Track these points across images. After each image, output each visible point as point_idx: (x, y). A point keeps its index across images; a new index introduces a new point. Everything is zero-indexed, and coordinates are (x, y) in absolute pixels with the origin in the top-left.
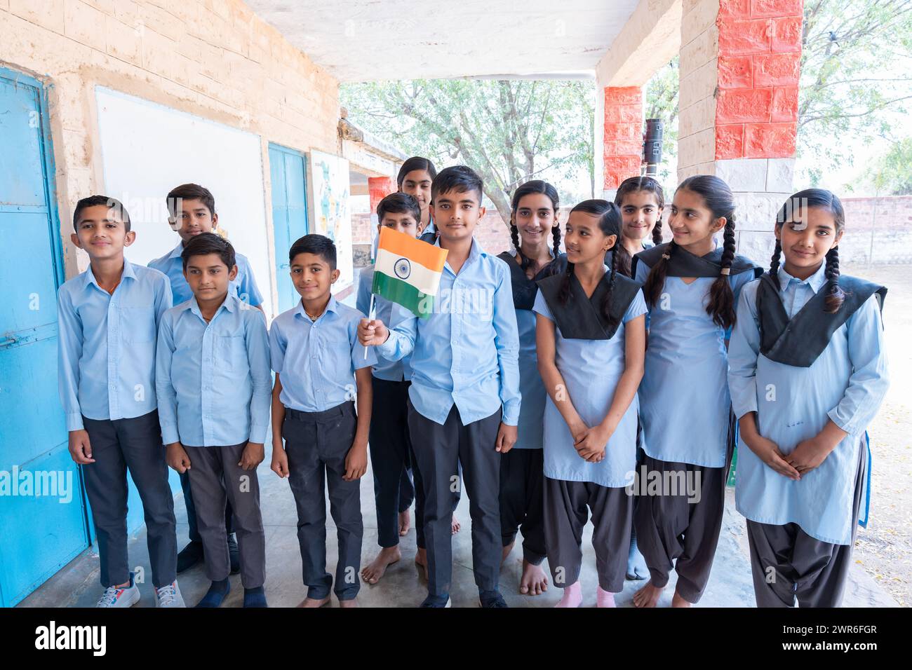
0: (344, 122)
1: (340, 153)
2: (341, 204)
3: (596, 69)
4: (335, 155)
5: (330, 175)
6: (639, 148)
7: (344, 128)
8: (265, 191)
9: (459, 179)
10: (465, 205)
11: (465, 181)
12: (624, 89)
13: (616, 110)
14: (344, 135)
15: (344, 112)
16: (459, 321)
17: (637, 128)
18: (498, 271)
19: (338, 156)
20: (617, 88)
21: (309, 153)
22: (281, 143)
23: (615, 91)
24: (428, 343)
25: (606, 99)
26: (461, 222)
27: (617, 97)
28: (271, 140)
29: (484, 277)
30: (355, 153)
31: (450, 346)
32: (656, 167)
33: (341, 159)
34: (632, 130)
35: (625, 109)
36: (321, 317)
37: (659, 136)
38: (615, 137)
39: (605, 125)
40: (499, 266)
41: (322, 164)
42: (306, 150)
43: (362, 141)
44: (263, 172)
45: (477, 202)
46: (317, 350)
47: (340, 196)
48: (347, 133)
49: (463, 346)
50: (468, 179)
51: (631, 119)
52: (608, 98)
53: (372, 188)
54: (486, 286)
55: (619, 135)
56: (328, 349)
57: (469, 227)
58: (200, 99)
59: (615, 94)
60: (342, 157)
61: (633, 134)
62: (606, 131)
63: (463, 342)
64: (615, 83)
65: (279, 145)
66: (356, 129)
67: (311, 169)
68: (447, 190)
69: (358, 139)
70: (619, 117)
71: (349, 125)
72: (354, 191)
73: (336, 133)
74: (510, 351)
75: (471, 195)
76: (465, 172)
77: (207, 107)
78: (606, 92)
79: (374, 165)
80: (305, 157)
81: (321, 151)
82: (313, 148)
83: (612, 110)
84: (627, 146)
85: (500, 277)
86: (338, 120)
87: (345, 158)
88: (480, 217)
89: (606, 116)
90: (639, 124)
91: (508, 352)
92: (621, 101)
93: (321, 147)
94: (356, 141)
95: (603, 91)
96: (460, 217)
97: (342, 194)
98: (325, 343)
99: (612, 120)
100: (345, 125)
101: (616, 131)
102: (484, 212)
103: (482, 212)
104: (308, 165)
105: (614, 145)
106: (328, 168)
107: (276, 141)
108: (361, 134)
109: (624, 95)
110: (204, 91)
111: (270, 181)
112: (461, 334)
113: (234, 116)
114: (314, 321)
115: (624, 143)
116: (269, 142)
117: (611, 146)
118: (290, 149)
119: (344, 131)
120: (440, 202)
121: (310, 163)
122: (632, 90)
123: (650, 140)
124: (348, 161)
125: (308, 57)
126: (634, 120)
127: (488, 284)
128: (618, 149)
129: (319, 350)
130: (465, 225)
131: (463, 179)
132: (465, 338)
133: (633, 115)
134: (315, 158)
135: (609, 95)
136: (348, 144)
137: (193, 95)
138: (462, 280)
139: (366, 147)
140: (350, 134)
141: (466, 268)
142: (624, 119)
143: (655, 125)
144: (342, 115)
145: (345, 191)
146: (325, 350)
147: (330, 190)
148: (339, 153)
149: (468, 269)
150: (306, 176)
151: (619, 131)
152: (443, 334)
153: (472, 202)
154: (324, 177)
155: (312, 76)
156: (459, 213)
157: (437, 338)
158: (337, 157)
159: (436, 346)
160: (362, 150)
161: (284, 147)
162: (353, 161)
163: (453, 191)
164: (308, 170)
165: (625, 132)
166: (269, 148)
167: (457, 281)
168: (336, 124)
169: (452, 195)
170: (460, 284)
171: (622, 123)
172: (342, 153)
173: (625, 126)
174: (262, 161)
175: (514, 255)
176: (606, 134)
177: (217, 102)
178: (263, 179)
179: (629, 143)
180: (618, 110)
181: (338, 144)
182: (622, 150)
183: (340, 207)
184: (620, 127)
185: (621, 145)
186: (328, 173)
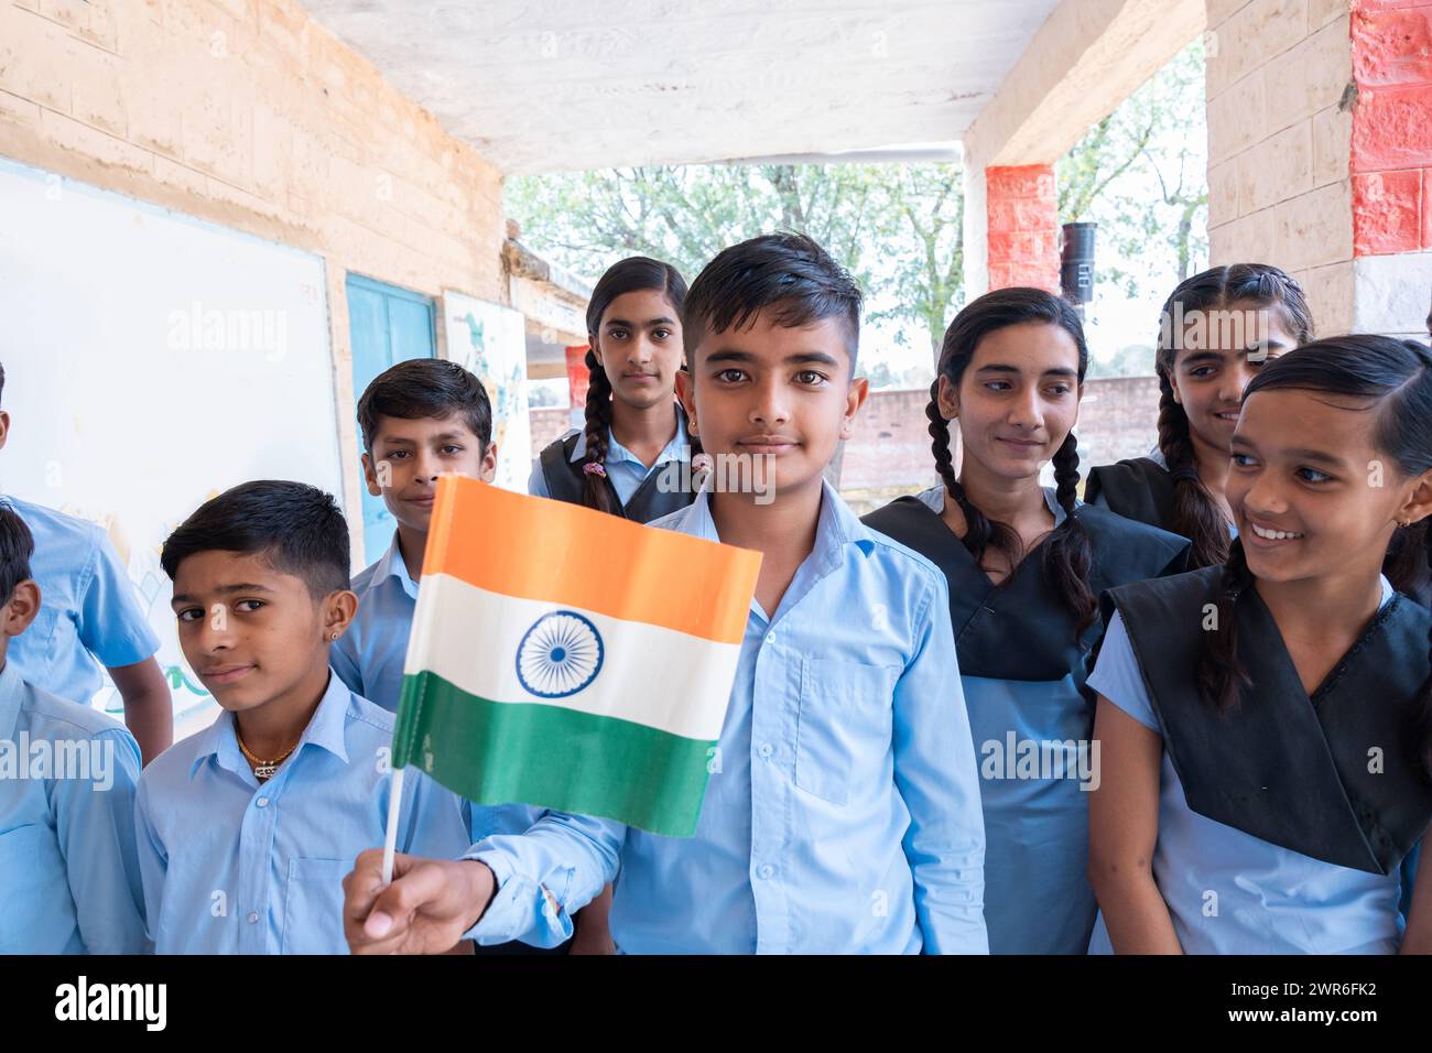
0: (512, 245)
1: (507, 302)
2: (508, 392)
3: (964, 139)
4: (496, 304)
5: (485, 339)
6: (1052, 276)
7: (512, 257)
8: (334, 368)
9: (783, 278)
10: (805, 371)
11: (806, 284)
12: (1023, 169)
13: (1008, 208)
14: (513, 267)
15: (513, 230)
16: (782, 794)
17: (1048, 239)
18: (913, 598)
19: (502, 305)
20: (1009, 169)
21: (441, 297)
22: (377, 275)
23: (1005, 173)
24: (666, 861)
25: (989, 189)
26: (787, 433)
27: (1008, 184)
28: (352, 268)
29: (866, 620)
30: (535, 302)
31: (749, 884)
32: (1083, 310)
33: (508, 311)
34: (1038, 243)
35: (1026, 205)
36: (287, 765)
37: (1087, 253)
38: (1008, 256)
39: (989, 235)
40: (917, 581)
41: (469, 319)
42: (436, 292)
43: (548, 279)
44: (330, 329)
45: (842, 361)
46: (264, 891)
47: (506, 378)
48: (518, 263)
49: (795, 883)
50: (815, 280)
51: (1037, 223)
52: (992, 187)
53: (573, 365)
54: (872, 655)
55: (1015, 252)
56: (305, 883)
57: (818, 451)
58: (162, 170)
59: (1004, 180)
60: (510, 306)
61: (1042, 249)
62: (992, 246)
63: (793, 867)
64: (1007, 156)
65: (374, 281)
66: (533, 257)
67: (444, 328)
68: (737, 319)
69: (539, 274)
70: (1014, 220)
71: (521, 250)
72: (535, 372)
73: (496, 265)
74: (958, 873)
75: (824, 335)
76: (802, 255)
77: (184, 188)
78: (988, 175)
79: (573, 323)
80: (434, 304)
81: (467, 294)
82: (452, 289)
83: (1000, 209)
84: (1031, 273)
85: (922, 620)
86: (501, 243)
87: (517, 310)
88: (849, 413)
89: (990, 219)
90: (1051, 231)
91: (951, 878)
92: (1016, 191)
93: (464, 287)
94: (536, 279)
95: (983, 174)
96: (787, 416)
97: (511, 375)
98: (294, 863)
99: (1002, 225)
100: (515, 251)
101: (1009, 245)
102: (862, 395)
103: (855, 396)
104: (438, 320)
105: (1007, 272)
106: (482, 325)
107: (366, 270)
108: (545, 267)
109: (1023, 181)
110: (173, 153)
111: (348, 349)
112: (788, 842)
113: (256, 213)
114: (262, 780)
115: (1026, 266)
116: (349, 273)
117: (1001, 274)
118: (400, 288)
119: (512, 261)
120: (713, 358)
121: (443, 317)
122: (1037, 169)
123: (1071, 261)
124: (523, 316)
125: (436, 120)
126: (1042, 224)
127: (881, 648)
128: (1014, 278)
129: (273, 888)
130: (802, 444)
131: (799, 277)
132: (804, 854)
133: (1040, 216)
134: (453, 307)
135: (994, 181)
136: (521, 286)
137: (139, 158)
138: (790, 635)
139: (556, 292)
140: (525, 265)
141: (803, 592)
142: (1023, 223)
143: (1079, 232)
144: (509, 232)
145: (516, 369)
146: (296, 889)
147: (485, 366)
148: (505, 300)
149: (812, 597)
150: (436, 341)
151: (1016, 245)
152: (724, 839)
153: (827, 362)
154: (473, 343)
155: (447, 158)
156: (781, 401)
157: (702, 850)
158: (498, 308)
159: (698, 881)
160: (550, 296)
161: (385, 284)
162: (532, 315)
163: (761, 319)
164: (439, 330)
165: (1026, 248)
166: (348, 283)
167: (771, 639)
168: (496, 248)
169: (757, 336)
170: (783, 649)
171: (1020, 230)
172: (509, 299)
173: (1027, 236)
174: (328, 307)
175: (938, 508)
176: (992, 252)
177: (209, 179)
178: (331, 344)
179: (1033, 266)
180: (1012, 206)
181: (501, 284)
182: (1021, 279)
183: (507, 398)
184: (1018, 238)
185: (1020, 270)
186: (480, 335)
